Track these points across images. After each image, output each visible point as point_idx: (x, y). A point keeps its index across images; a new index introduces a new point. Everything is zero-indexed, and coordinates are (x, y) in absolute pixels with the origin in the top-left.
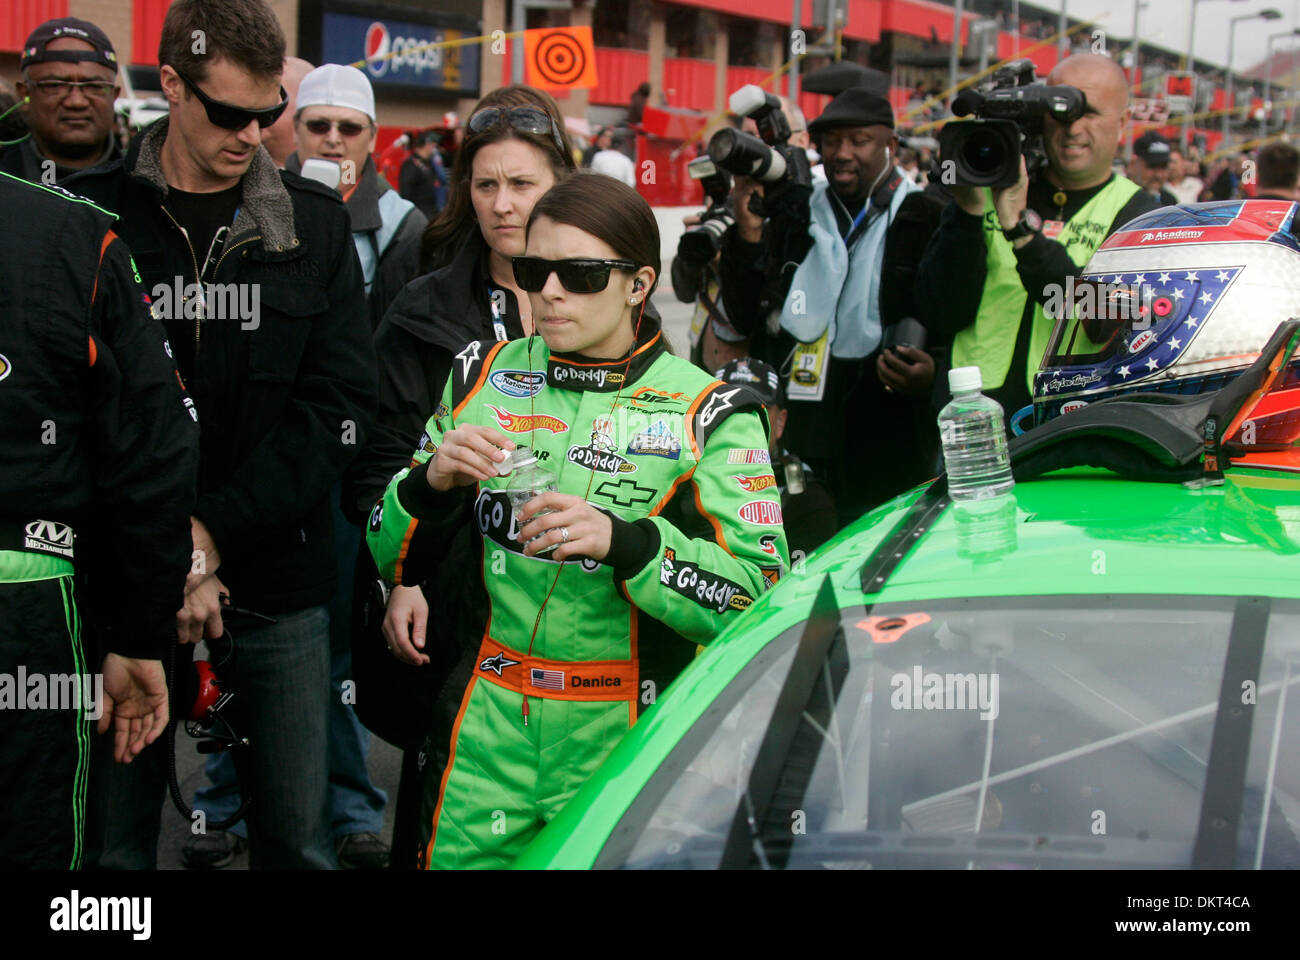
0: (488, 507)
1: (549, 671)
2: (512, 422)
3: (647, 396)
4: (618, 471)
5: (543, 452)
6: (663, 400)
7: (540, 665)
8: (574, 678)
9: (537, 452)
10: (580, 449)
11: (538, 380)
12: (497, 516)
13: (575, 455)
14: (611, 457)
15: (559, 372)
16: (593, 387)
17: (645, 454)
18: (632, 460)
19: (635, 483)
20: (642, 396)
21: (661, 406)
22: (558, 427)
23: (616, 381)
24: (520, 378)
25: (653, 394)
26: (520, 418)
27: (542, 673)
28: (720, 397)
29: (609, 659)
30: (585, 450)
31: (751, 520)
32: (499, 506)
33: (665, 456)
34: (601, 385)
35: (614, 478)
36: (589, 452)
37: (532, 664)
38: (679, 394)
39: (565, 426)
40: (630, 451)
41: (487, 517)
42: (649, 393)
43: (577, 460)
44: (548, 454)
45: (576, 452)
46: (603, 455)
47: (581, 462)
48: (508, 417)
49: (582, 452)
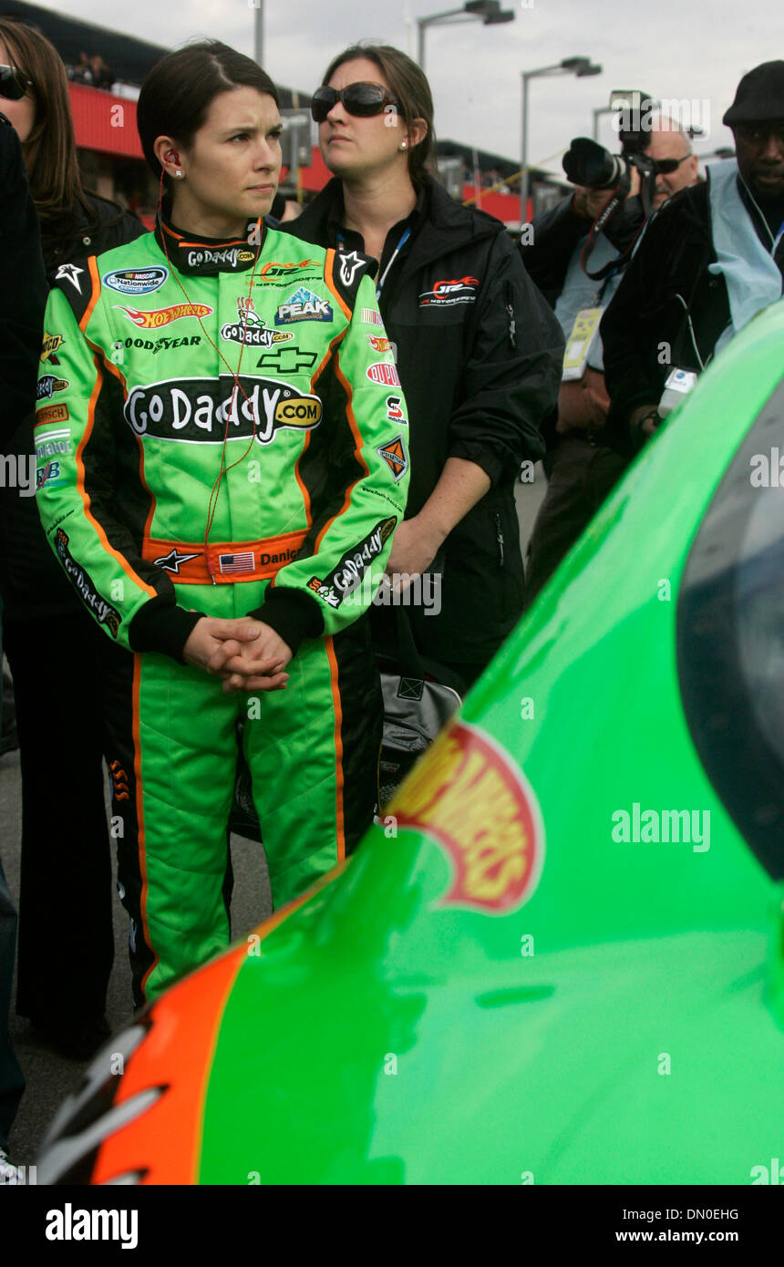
0: (143, 405)
1: (238, 555)
2: (145, 320)
3: (275, 271)
4: (273, 342)
5: (193, 338)
6: (292, 271)
7: (228, 550)
8: (263, 556)
9: (186, 339)
10: (233, 327)
11: (153, 275)
12: (156, 409)
13: (229, 333)
14: (262, 332)
15: (194, 257)
16: (227, 268)
17: (297, 321)
18: (283, 329)
19: (297, 349)
20: (270, 271)
21: (291, 277)
22: (201, 311)
23: (246, 260)
24: (131, 276)
25: (279, 268)
26: (152, 314)
27: (232, 558)
28: (349, 257)
29: (291, 532)
30: (237, 327)
31: (379, 381)
32: (156, 400)
33: (319, 320)
34: (234, 265)
35: (272, 349)
36: (241, 329)
37: (219, 552)
38: (307, 262)
39: (209, 310)
40: (278, 321)
41: (144, 416)
42: (275, 267)
43: (232, 338)
44: (199, 339)
45: (229, 330)
46: (254, 331)
47: (236, 339)
48: (139, 315)
49: (234, 329)
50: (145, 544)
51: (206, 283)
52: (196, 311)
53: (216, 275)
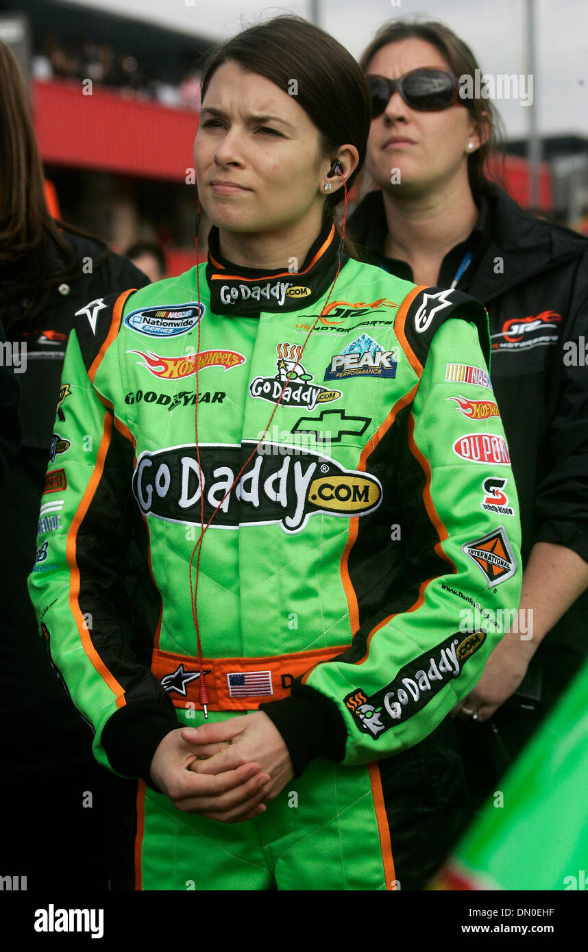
0: (150, 474)
1: (251, 673)
2: (167, 369)
3: (339, 312)
4: (317, 402)
5: (217, 394)
6: (360, 313)
7: (238, 667)
8: (284, 677)
9: (208, 395)
10: (265, 380)
11: (189, 313)
12: (162, 482)
13: (260, 389)
14: (306, 388)
15: (227, 292)
16: (272, 306)
17: (350, 376)
18: (332, 386)
19: (342, 412)
20: (333, 312)
21: (358, 320)
22: (232, 360)
23: (300, 296)
24: (163, 314)
25: (346, 308)
26: (176, 361)
27: (242, 677)
28: (434, 297)
29: (326, 648)
30: (271, 381)
32: (164, 469)
33: (377, 376)
34: (281, 303)
35: (315, 411)
36: (276, 384)
37: (226, 669)
38: (380, 301)
39: (240, 358)
40: (329, 376)
41: (149, 489)
42: (341, 307)
43: (263, 395)
44: (223, 395)
45: (260, 384)
46: (295, 387)
47: (268, 396)
48: (161, 362)
49: (268, 384)
50: (155, 657)
51: (246, 324)
52: (228, 359)
53: (257, 316)
